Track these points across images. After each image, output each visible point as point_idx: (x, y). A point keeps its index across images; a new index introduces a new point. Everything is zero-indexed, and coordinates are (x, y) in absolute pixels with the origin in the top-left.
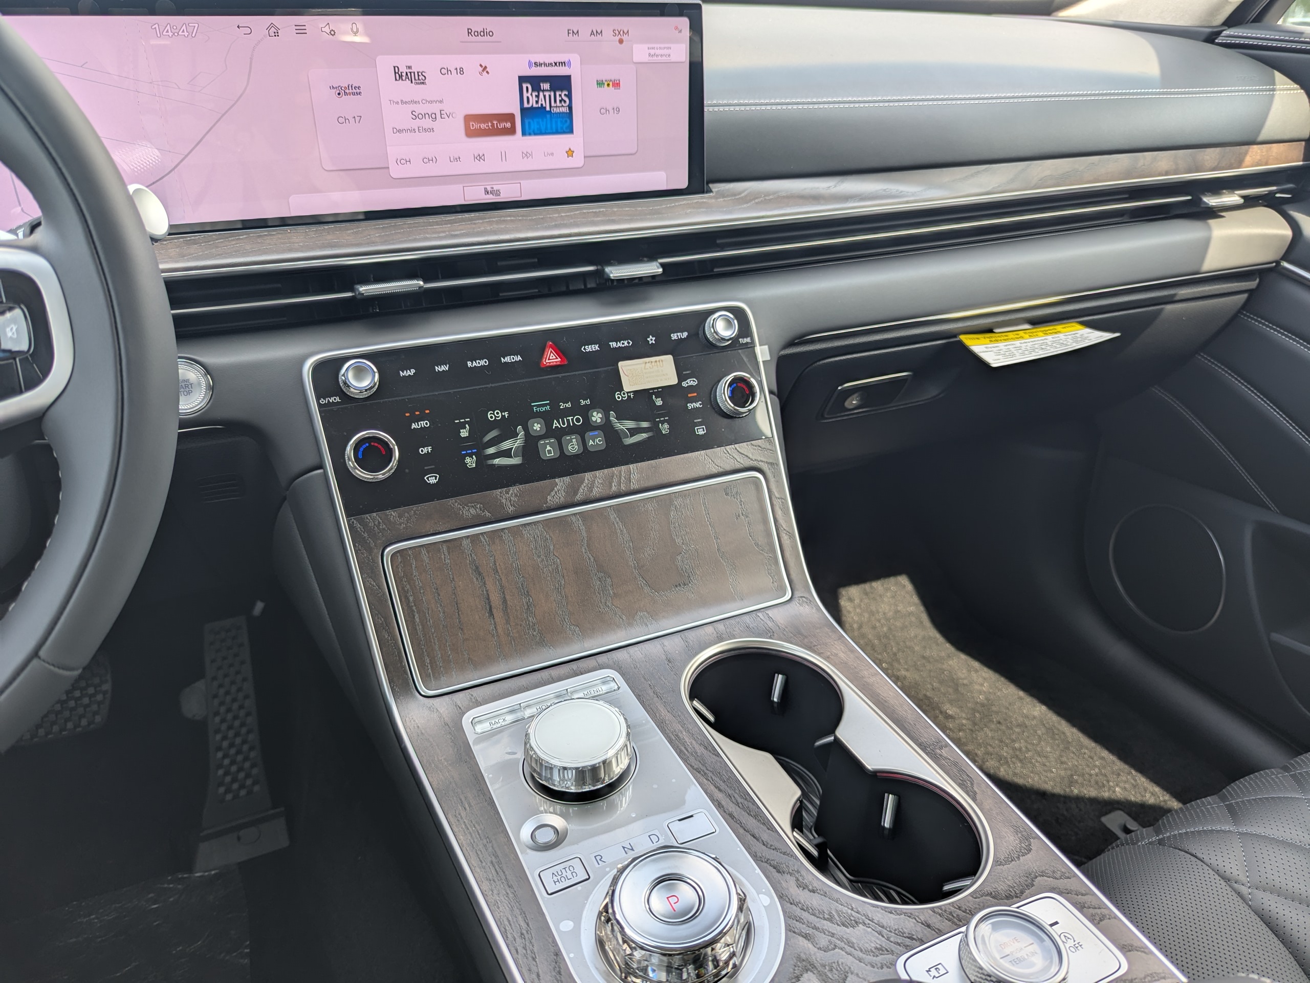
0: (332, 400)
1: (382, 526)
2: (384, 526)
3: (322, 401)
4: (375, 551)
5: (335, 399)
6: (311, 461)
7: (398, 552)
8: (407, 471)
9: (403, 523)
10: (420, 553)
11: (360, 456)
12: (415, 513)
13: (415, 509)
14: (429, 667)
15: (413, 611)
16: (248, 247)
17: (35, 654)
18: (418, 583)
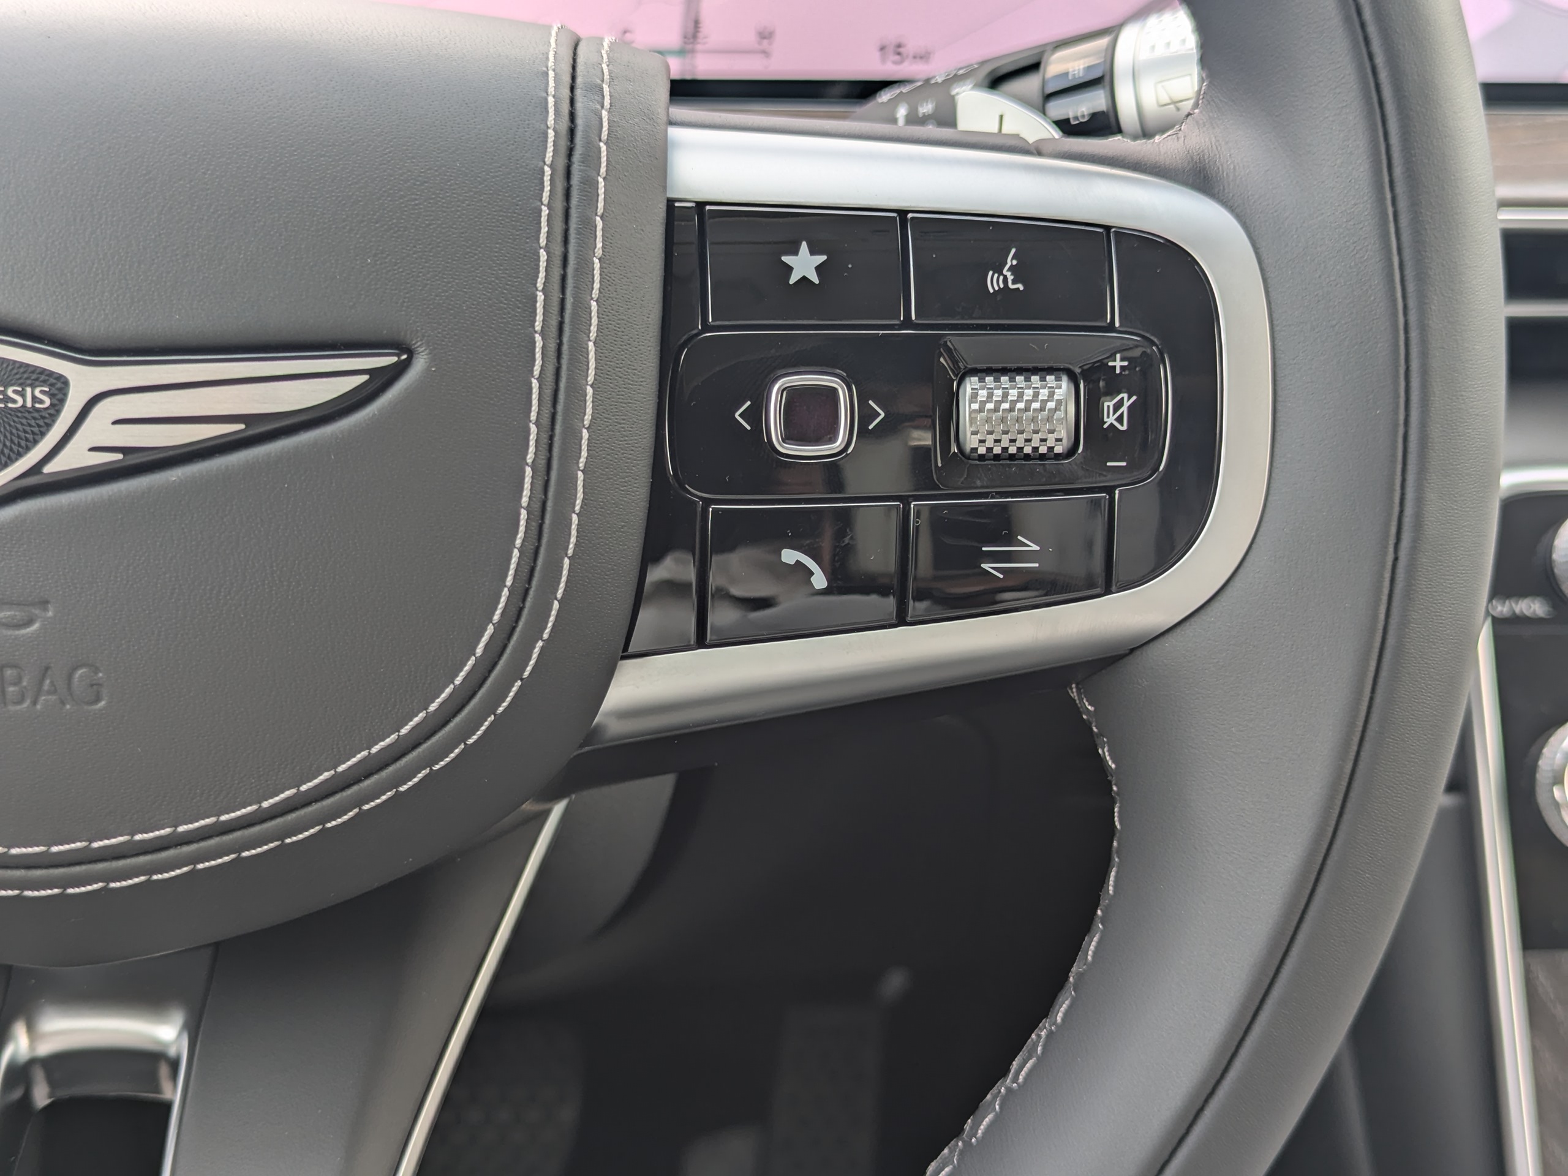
0: (1525, 607)
3: (1502, 609)
5: (1532, 607)
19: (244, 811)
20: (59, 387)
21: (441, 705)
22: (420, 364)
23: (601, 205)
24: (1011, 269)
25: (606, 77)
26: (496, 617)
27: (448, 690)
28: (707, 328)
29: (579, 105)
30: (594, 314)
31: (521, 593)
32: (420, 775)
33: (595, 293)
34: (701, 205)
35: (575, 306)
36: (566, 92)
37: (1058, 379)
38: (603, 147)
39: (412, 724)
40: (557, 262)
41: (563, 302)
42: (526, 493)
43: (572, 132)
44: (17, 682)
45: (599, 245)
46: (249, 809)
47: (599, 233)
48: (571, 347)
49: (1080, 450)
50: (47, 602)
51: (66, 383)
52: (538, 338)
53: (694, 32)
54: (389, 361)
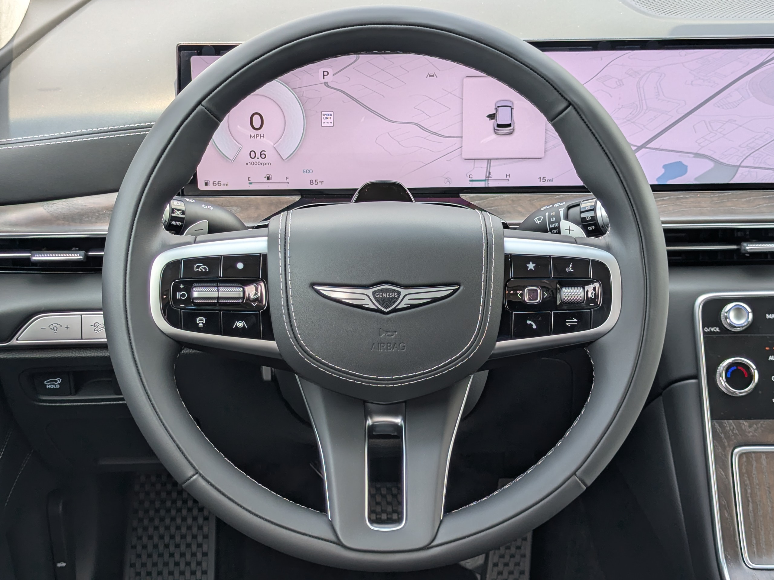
0: (713, 329)
1: (736, 431)
2: (737, 432)
3: (707, 330)
4: (728, 449)
5: (715, 329)
6: (690, 371)
7: (745, 453)
8: (760, 392)
9: (750, 432)
10: (761, 457)
11: (729, 376)
12: (762, 426)
13: (761, 423)
14: (755, 547)
15: (748, 501)
16: (671, 208)
17: (574, 473)
18: (756, 481)
19: (428, 370)
20: (399, 293)
21: (465, 350)
22: (462, 288)
23: (493, 257)
24: (571, 267)
25: (493, 231)
26: (475, 334)
27: (466, 348)
28: (512, 278)
29: (488, 238)
30: (492, 278)
31: (479, 329)
32: (460, 364)
33: (493, 274)
34: (511, 254)
35: (489, 276)
36: (486, 235)
37: (580, 288)
38: (493, 246)
39: (459, 354)
40: (486, 268)
41: (487, 275)
42: (481, 311)
43: (487, 243)
44: (390, 346)
45: (493, 264)
46: (429, 370)
47: (493, 262)
48: (488, 284)
49: (585, 302)
50: (396, 332)
51: (400, 292)
52: (483, 282)
53: (489, 175)
54: (456, 287)
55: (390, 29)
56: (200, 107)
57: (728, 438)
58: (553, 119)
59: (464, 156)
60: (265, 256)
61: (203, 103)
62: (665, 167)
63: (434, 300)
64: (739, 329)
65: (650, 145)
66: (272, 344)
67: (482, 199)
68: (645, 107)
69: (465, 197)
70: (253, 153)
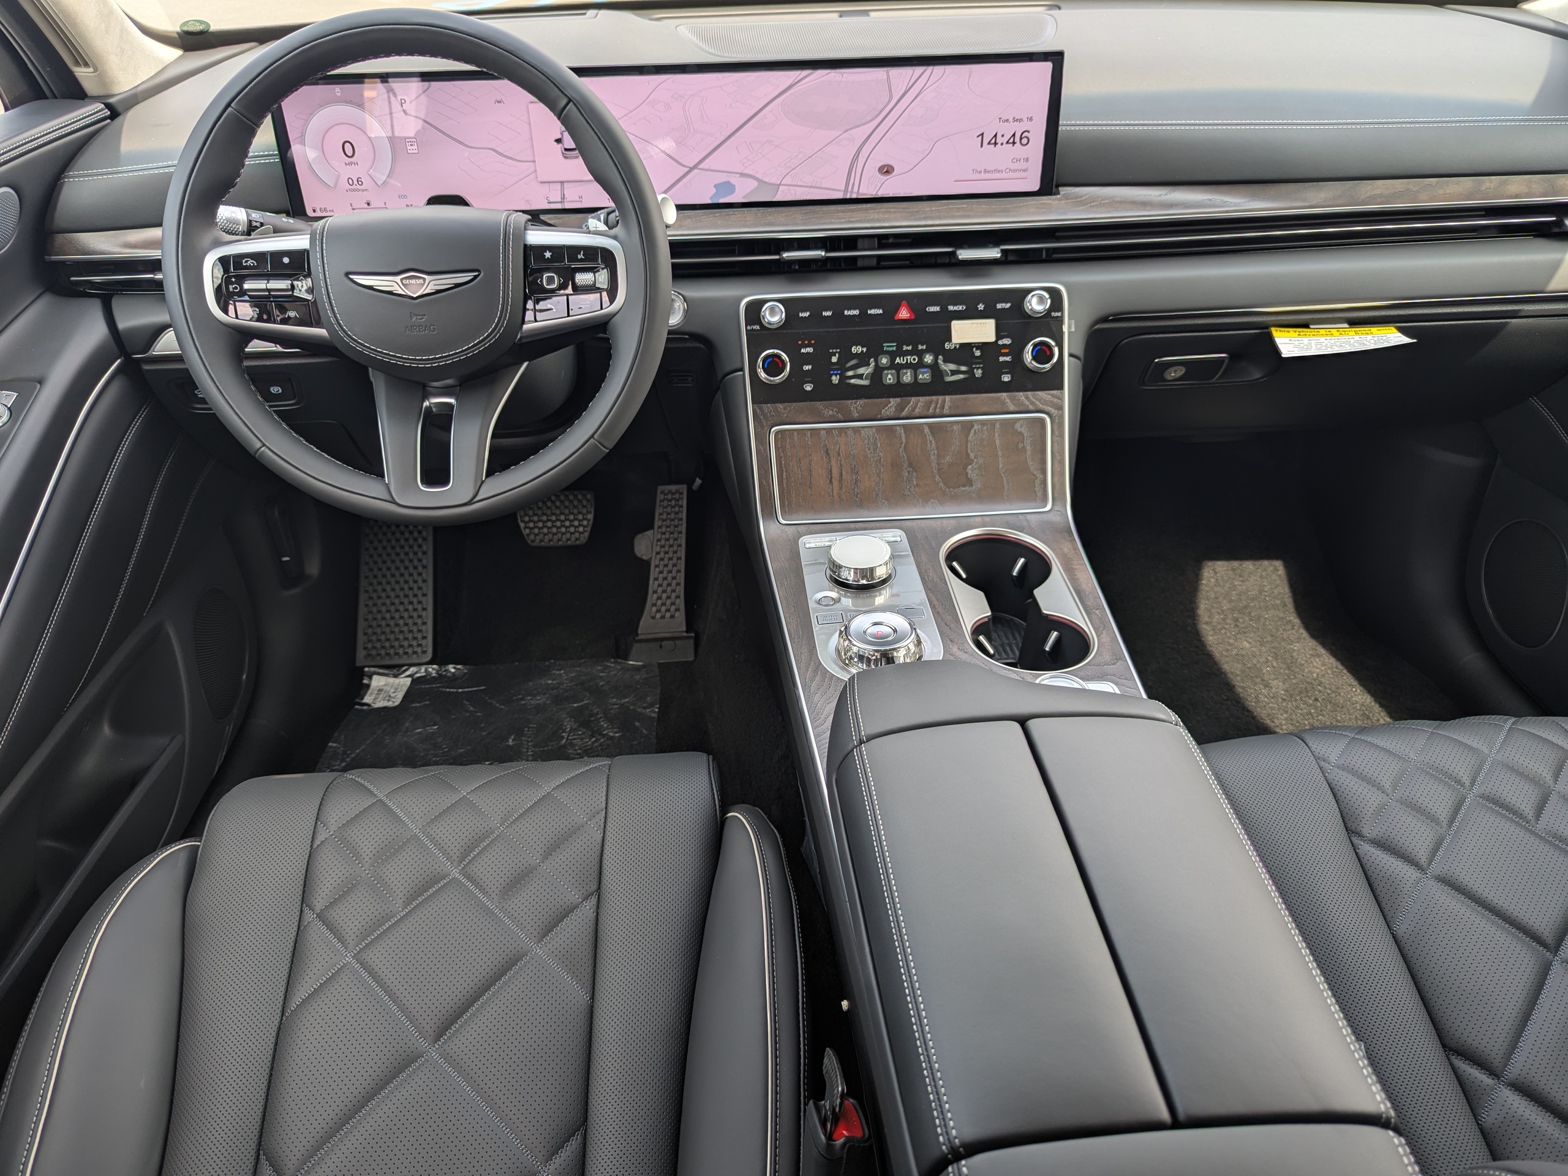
1: (773, 413)
3: (749, 328)
4: (766, 428)
6: (738, 366)
7: (781, 431)
8: (793, 379)
9: (785, 413)
10: (793, 434)
11: (766, 366)
12: (794, 408)
13: (794, 405)
14: (787, 506)
15: (783, 469)
16: (719, 223)
17: (592, 436)
18: (789, 453)
20: (424, 279)
22: (482, 274)
23: (511, 246)
24: (582, 254)
25: (512, 223)
26: (498, 315)
27: (491, 328)
31: (502, 311)
34: (533, 245)
35: (507, 263)
37: (591, 273)
40: (504, 256)
41: (505, 262)
44: (422, 329)
45: (512, 253)
47: (512, 250)
50: (425, 315)
51: (426, 279)
53: (563, 197)
54: (476, 274)
55: (402, 29)
56: (230, 109)
57: (766, 418)
58: (560, 115)
59: (540, 179)
60: (308, 251)
61: (232, 105)
62: (715, 186)
63: (457, 285)
64: (775, 326)
65: (700, 166)
66: (322, 332)
67: (559, 218)
68: (692, 130)
69: (543, 217)
70: (350, 181)
